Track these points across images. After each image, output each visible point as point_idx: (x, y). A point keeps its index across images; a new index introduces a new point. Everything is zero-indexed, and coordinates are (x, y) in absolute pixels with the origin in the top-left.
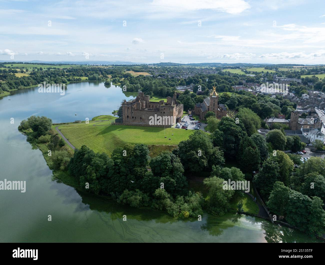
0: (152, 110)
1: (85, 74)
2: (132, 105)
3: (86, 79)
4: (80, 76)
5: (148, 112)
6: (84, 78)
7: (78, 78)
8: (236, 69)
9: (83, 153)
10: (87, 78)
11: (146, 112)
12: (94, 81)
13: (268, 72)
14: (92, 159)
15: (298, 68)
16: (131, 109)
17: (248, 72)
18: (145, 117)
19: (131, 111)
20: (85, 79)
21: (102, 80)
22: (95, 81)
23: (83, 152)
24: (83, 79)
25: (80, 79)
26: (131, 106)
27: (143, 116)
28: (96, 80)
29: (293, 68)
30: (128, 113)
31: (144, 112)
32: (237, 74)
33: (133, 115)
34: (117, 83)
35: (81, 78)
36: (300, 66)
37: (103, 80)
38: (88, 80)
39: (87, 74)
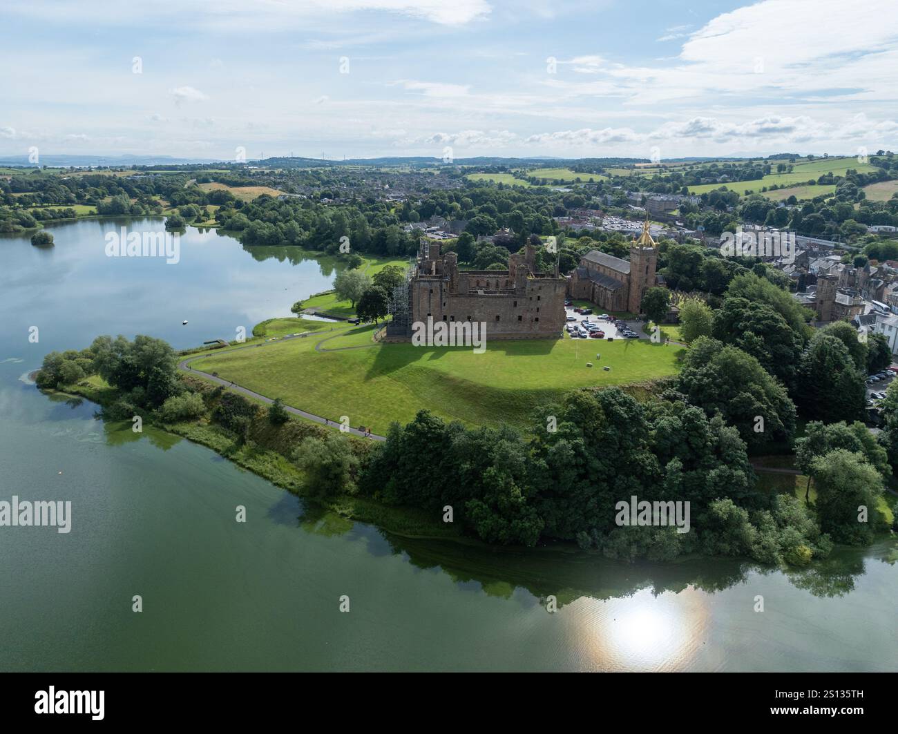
0: (495, 292)
1: (79, 197)
2: (443, 283)
3: (90, 211)
4: (63, 202)
5: (491, 300)
6: (80, 209)
7: (63, 208)
8: (497, 173)
9: (434, 432)
10: (93, 209)
11: (484, 299)
12: (115, 216)
13: (591, 180)
14: (483, 446)
15: (648, 168)
16: (441, 294)
17: (541, 180)
18: (483, 314)
19: (439, 300)
20: (88, 213)
21: (144, 213)
22: (122, 216)
23: (433, 430)
24: (79, 213)
25: (73, 212)
26: (441, 286)
27: (476, 312)
28: (123, 213)
29: (635, 167)
30: (430, 307)
31: (480, 300)
32: (521, 186)
33: (444, 311)
34: (204, 221)
35: (71, 207)
36: (640, 163)
37: (147, 212)
38: (97, 214)
39: (85, 195)
